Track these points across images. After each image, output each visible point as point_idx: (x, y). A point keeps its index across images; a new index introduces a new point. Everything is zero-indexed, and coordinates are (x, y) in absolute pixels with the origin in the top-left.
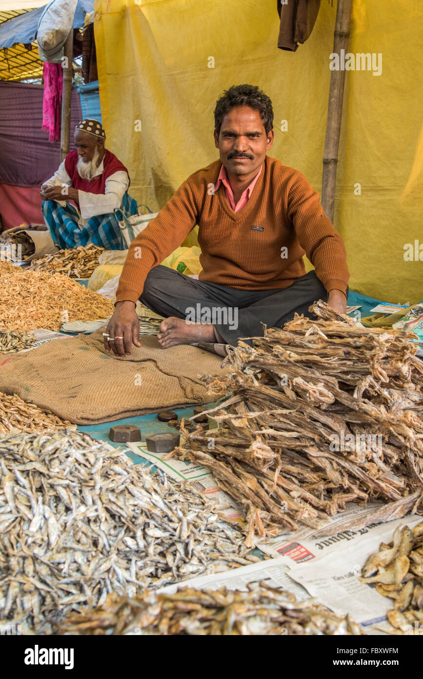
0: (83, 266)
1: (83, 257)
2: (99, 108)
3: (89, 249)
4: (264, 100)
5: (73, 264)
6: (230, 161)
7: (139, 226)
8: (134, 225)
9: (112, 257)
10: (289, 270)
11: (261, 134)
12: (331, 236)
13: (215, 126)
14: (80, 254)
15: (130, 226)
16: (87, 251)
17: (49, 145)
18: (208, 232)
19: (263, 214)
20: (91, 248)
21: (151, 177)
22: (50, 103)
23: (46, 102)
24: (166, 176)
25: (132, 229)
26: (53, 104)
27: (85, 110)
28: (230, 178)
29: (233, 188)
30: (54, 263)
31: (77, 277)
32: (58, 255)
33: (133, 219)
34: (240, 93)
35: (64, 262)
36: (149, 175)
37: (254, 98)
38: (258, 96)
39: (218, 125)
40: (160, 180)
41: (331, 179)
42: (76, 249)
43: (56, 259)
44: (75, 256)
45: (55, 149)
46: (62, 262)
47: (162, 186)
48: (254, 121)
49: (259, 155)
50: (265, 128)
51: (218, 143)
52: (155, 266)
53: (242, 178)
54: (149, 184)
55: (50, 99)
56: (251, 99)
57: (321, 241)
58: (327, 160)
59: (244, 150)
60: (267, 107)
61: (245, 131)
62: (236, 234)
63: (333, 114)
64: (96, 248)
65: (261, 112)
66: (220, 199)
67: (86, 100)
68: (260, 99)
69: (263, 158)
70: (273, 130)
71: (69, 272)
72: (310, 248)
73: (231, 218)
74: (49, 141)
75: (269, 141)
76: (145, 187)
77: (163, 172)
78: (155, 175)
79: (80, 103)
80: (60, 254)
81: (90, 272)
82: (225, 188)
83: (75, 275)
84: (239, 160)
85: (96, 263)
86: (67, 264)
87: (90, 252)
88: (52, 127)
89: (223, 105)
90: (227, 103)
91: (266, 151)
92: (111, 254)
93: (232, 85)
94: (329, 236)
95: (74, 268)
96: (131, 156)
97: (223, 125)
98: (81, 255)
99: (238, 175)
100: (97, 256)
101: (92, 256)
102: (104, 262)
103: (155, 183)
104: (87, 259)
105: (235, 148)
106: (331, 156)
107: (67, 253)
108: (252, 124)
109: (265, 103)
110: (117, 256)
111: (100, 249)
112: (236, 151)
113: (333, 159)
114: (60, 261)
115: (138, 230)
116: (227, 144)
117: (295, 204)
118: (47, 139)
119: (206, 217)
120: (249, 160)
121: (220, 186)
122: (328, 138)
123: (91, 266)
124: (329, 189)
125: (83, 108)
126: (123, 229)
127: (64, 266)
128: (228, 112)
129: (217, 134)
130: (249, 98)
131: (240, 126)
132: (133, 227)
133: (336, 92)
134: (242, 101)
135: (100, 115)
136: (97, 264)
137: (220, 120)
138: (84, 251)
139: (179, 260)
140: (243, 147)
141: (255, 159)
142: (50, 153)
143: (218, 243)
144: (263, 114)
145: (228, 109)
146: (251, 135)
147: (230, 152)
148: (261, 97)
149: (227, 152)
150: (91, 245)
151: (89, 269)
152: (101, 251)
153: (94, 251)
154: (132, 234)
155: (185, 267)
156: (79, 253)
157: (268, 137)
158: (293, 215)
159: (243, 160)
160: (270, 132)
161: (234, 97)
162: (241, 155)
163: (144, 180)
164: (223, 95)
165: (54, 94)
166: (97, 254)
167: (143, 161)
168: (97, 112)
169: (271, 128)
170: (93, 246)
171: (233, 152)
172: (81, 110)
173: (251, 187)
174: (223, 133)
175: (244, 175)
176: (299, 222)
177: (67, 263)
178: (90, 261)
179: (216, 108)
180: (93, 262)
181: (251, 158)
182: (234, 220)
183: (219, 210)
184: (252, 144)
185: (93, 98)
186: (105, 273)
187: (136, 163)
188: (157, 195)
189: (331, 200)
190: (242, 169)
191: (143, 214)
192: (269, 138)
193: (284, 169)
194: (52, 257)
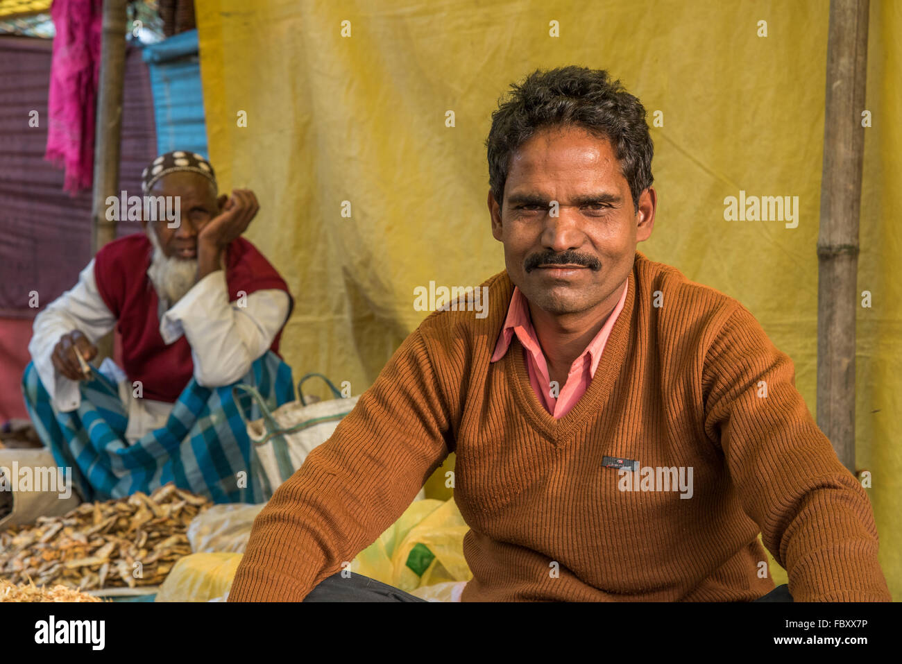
0: (143, 553)
1: (144, 527)
2: (200, 103)
3: (163, 502)
4: (624, 108)
5: (117, 548)
6: (535, 276)
7: (304, 435)
8: (291, 431)
9: (226, 525)
10: (720, 577)
11: (618, 200)
12: (829, 486)
13: (491, 182)
14: (138, 516)
15: (278, 435)
16: (157, 510)
17: (64, 202)
18: (481, 475)
19: (634, 421)
20: (168, 500)
21: (343, 290)
22: (69, 89)
23: (59, 86)
24: (384, 290)
25: (285, 444)
26: (77, 94)
27: (164, 107)
28: (539, 321)
29: (546, 349)
30: (63, 543)
31: (125, 585)
32: (73, 521)
33: (288, 415)
34: (555, 92)
35: (89, 540)
36: (338, 286)
37: (595, 103)
38: (605, 97)
39: (499, 178)
40: (367, 300)
41: (841, 301)
42: (125, 501)
43: (68, 531)
44: (123, 523)
45: (81, 213)
46: (83, 541)
47: (371, 317)
48: (594, 166)
49: (614, 257)
50: (630, 183)
51: (500, 229)
52: (326, 575)
53: (570, 323)
54: (339, 311)
55: (69, 79)
56: (584, 108)
57: (802, 501)
58: (830, 248)
59: (572, 244)
60: (632, 126)
61: (572, 194)
62: (559, 479)
63: (841, 122)
64: (181, 499)
65: (616, 139)
66: (510, 381)
67: (168, 80)
68: (610, 104)
69: (626, 266)
70: (654, 185)
71: (104, 570)
72: (772, 521)
73: (543, 434)
74: (65, 191)
75: (642, 217)
76: (324, 318)
77: (375, 281)
78: (354, 289)
79: (150, 91)
80: (80, 516)
81: (162, 569)
82: (525, 353)
83: (121, 579)
84: (558, 274)
85: (180, 543)
86: (98, 548)
87: (166, 510)
88: (72, 153)
89: (508, 126)
90: (521, 119)
91: (634, 244)
92: (223, 516)
93: (533, 71)
94: (823, 486)
95: (118, 557)
96: (288, 233)
97: (510, 181)
98: (139, 518)
99: (560, 313)
100: (186, 522)
101: (170, 523)
102: (204, 540)
103: (355, 310)
104: (157, 530)
105: (546, 240)
106: (840, 238)
107: (101, 513)
108: (592, 173)
109: (627, 116)
110: (240, 522)
111: (193, 500)
112: (550, 248)
113: (845, 246)
114: (80, 537)
115: (302, 448)
116: (523, 231)
117: (723, 393)
118: (59, 186)
119: (472, 434)
120: (588, 271)
121: (510, 347)
122: (828, 187)
123: (166, 552)
124: (838, 330)
125: (158, 103)
126: (259, 444)
127: (91, 554)
128: (522, 143)
129: (495, 204)
130: (580, 104)
131: (557, 179)
132: (287, 437)
133: (845, 62)
134: (561, 113)
135: (201, 121)
136: (185, 547)
137: (502, 165)
138: (149, 508)
139: (414, 538)
140: (569, 237)
141: (605, 268)
142: (68, 223)
143: (511, 505)
144: (622, 145)
145: (521, 136)
146: (589, 205)
147: (533, 252)
148: (615, 100)
149: (524, 253)
150: (168, 489)
151: (161, 561)
152: (198, 507)
153: (177, 506)
154: (284, 459)
155: (431, 557)
156: (133, 514)
157: (637, 206)
158: (719, 426)
159: (570, 273)
160: (646, 193)
161: (537, 101)
162: (564, 260)
163: (323, 298)
164: (509, 99)
165: (80, 66)
166: (185, 516)
167: (320, 247)
168: (194, 113)
169: (646, 182)
170: (174, 494)
171: (539, 251)
172: (152, 108)
173: (597, 348)
174: (512, 200)
175: (575, 313)
176: (736, 443)
177: (98, 542)
178: (163, 537)
179: (492, 133)
180: (173, 540)
181: (593, 266)
182: (551, 439)
183: (509, 413)
184: (593, 229)
185: (185, 77)
186: (201, 579)
187: (301, 254)
188: (359, 343)
189: (846, 361)
190: (568, 295)
191: (316, 400)
192: (643, 209)
193: (689, 294)
194: (57, 526)
